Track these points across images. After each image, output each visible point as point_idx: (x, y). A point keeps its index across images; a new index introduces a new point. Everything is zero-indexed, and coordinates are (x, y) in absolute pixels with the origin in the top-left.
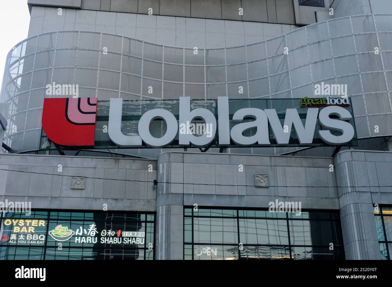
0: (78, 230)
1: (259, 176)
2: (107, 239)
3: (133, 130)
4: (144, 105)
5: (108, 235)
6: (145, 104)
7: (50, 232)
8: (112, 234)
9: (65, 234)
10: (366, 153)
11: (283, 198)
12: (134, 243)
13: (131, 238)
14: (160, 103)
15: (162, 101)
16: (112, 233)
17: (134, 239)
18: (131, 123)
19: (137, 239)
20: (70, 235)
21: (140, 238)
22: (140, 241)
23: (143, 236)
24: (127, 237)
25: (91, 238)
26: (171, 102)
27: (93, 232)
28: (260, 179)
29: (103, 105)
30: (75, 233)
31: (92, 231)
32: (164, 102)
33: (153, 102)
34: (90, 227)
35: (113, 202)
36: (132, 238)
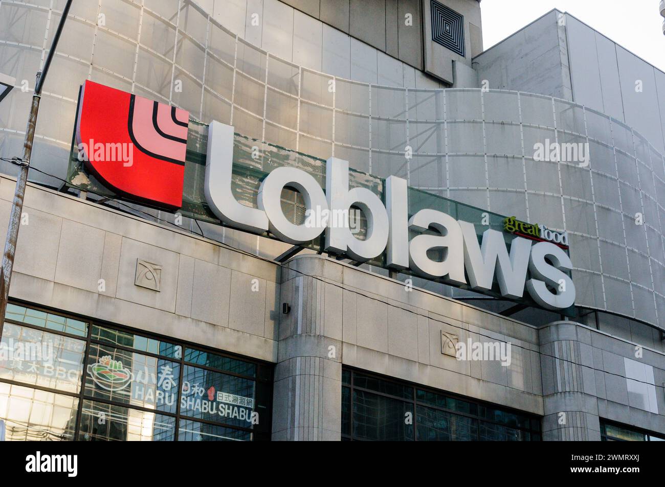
0: (140, 373)
1: (448, 335)
2: (191, 401)
3: (247, 197)
4: (267, 153)
5: (192, 393)
6: (269, 152)
7: (90, 367)
8: (199, 392)
9: (117, 377)
10: (593, 333)
11: (476, 380)
12: (235, 417)
13: (231, 407)
14: (294, 158)
15: (297, 155)
16: (200, 390)
17: (236, 408)
18: (243, 181)
19: (241, 409)
20: (126, 380)
21: (246, 408)
22: (246, 414)
23: (250, 407)
24: (225, 404)
25: (163, 393)
26: (312, 161)
27: (167, 383)
28: (448, 340)
29: (193, 129)
30: (136, 378)
31: (165, 379)
32: (300, 156)
33: (283, 152)
34: (162, 371)
35: (209, 330)
36: (234, 406)
